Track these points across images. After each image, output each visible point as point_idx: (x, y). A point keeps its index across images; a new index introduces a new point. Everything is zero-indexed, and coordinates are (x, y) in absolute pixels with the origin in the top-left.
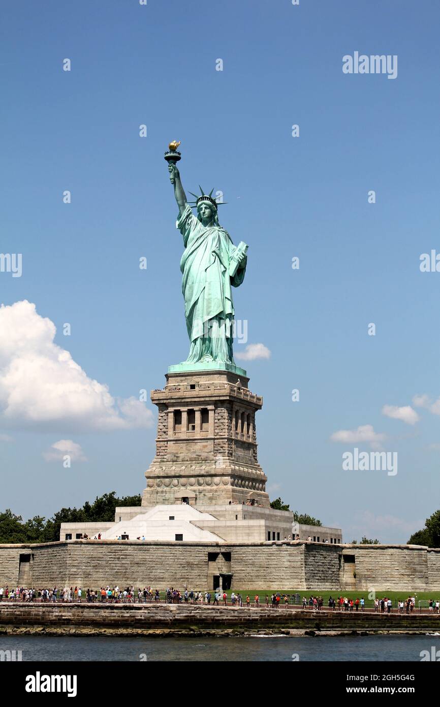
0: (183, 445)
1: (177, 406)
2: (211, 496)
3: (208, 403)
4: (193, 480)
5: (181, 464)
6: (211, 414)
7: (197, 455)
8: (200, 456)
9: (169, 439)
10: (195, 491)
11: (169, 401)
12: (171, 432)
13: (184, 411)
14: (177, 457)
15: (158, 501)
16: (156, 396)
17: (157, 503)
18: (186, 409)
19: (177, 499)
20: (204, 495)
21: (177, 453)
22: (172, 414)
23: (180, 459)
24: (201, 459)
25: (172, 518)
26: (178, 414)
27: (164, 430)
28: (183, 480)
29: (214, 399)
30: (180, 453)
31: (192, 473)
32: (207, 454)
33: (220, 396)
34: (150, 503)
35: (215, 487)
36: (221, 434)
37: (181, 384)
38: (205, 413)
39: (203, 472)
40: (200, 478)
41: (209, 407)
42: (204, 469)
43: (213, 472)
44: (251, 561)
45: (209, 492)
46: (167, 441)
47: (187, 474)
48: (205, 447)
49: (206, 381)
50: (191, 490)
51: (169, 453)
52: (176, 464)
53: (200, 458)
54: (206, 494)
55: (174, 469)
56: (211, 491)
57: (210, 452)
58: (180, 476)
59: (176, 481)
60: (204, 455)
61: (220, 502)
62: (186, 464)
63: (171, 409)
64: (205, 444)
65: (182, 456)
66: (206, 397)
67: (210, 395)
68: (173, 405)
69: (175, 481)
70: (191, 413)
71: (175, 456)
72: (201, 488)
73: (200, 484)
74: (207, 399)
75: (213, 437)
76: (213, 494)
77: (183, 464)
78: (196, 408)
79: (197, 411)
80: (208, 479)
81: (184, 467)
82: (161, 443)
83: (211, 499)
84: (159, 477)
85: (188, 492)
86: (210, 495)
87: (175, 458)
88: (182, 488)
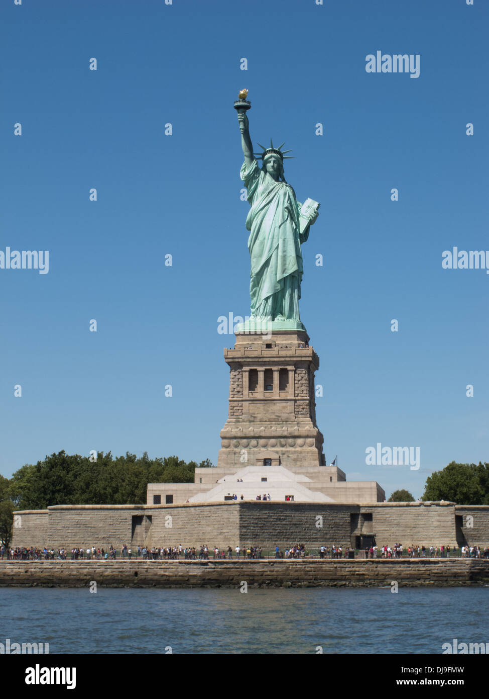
0: (260, 406)
1: (253, 365)
2: (296, 457)
3: (288, 363)
4: (273, 441)
5: (259, 424)
6: (291, 374)
7: (277, 416)
8: (279, 417)
9: (244, 398)
10: (277, 452)
11: (245, 359)
12: (246, 391)
13: (261, 371)
14: (254, 417)
15: (236, 462)
16: (230, 355)
17: (235, 464)
18: (263, 368)
19: (258, 460)
20: (288, 456)
21: (254, 414)
22: (247, 374)
23: (258, 420)
24: (282, 420)
25: (264, 479)
26: (253, 374)
27: (239, 389)
28: (262, 441)
29: (295, 359)
30: (258, 413)
31: (273, 434)
32: (287, 415)
33: (302, 357)
34: (227, 464)
35: (298, 449)
36: (302, 395)
37: (255, 343)
38: (284, 373)
39: (285, 434)
40: (282, 440)
41: (289, 368)
42: (285, 430)
43: (296, 434)
44: (395, 521)
45: (293, 454)
46: (242, 401)
47: (268, 434)
48: (284, 408)
49: (283, 340)
50: (273, 451)
51: (245, 413)
52: (254, 424)
53: (280, 419)
54: (290, 455)
55: (251, 430)
56: (295, 452)
57: (291, 413)
58: (260, 437)
59: (256, 441)
60: (284, 416)
61: (306, 463)
62: (265, 424)
63: (247, 368)
64: (285, 404)
65: (259, 416)
66: (287, 357)
67: (291, 355)
68: (248, 364)
69: (254, 442)
70: (268, 374)
71: (252, 416)
72: (284, 449)
73: (283, 446)
74: (288, 359)
75: (294, 398)
76: (298, 456)
77: (262, 424)
78: (274, 368)
79: (275, 371)
80: (290, 441)
81: (262, 428)
82: (235, 403)
83: (295, 460)
84: (235, 438)
85: (269, 453)
86: (293, 456)
87: (252, 419)
88: (263, 449)
